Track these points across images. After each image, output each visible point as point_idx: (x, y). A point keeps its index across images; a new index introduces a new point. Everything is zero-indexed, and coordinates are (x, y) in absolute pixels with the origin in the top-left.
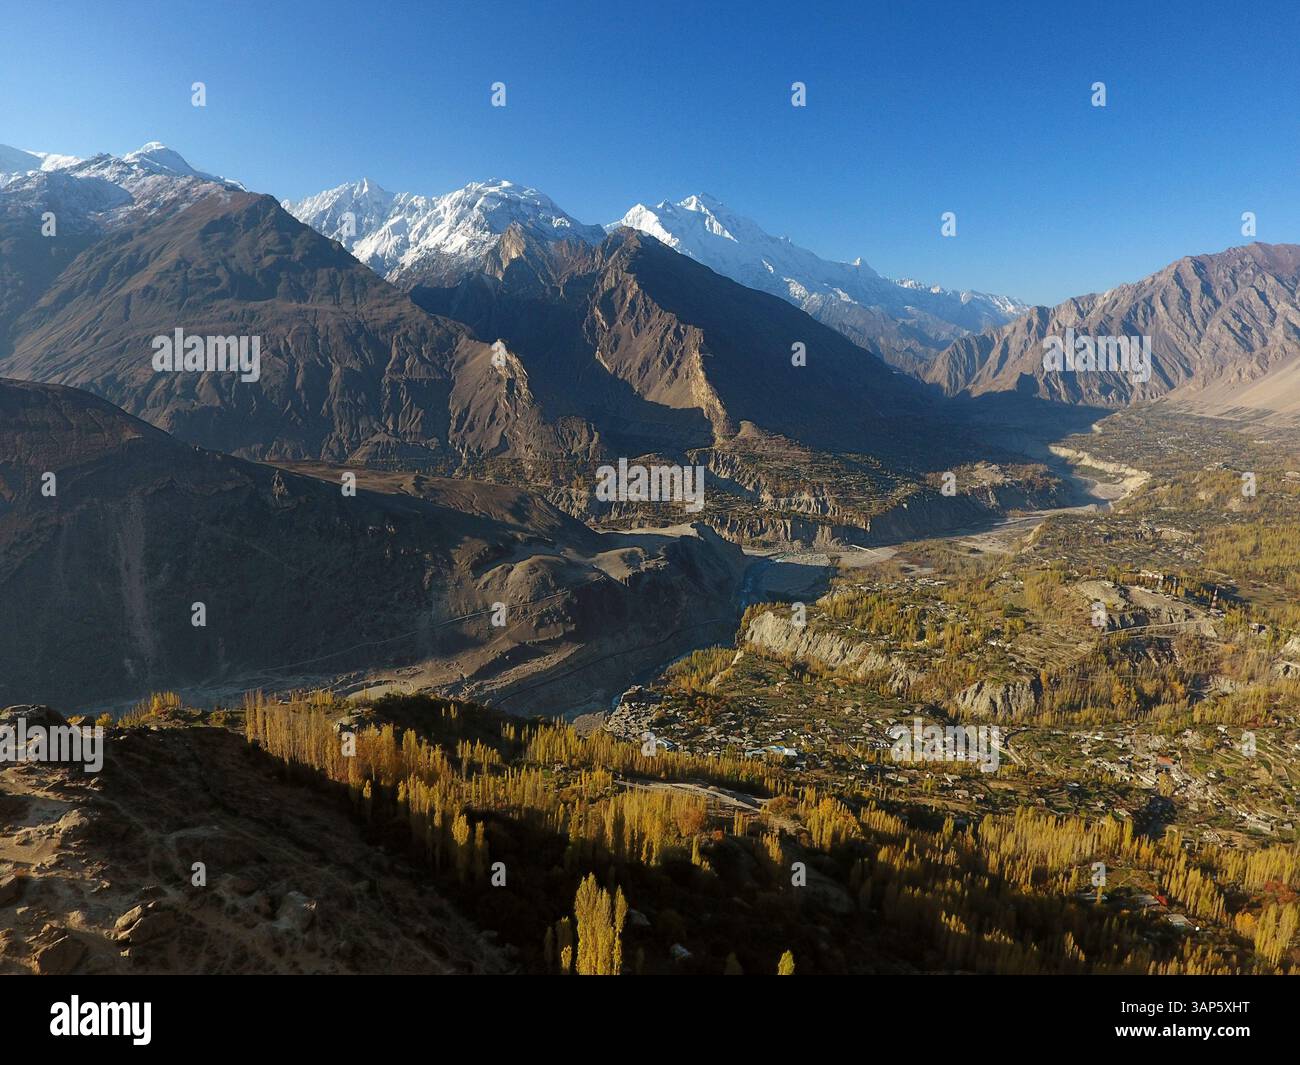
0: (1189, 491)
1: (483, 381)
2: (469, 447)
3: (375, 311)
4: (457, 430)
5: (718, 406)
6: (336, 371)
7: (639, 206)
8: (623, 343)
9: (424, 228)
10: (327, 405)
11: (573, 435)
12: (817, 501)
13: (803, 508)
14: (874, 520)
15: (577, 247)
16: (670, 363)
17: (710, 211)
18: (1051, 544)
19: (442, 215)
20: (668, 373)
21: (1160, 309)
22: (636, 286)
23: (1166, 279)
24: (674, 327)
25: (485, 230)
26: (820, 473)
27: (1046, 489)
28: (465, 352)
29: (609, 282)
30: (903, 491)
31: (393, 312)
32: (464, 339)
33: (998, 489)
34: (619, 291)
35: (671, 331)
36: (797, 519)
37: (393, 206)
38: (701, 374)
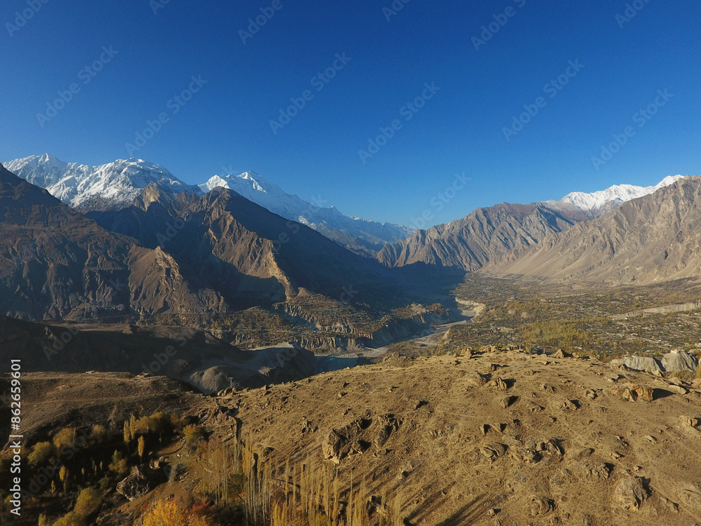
0: (505, 310)
1: (150, 270)
2: (144, 309)
3: (74, 230)
4: (135, 299)
5: (286, 280)
6: (51, 266)
7: (216, 176)
8: (227, 247)
9: (87, 183)
10: (46, 287)
11: (208, 299)
12: (345, 327)
13: (338, 331)
14: (374, 334)
15: (191, 196)
16: (255, 258)
17: (255, 180)
18: (457, 339)
19: (99, 176)
20: (255, 263)
21: (472, 231)
22: (232, 218)
23: (472, 217)
24: (256, 239)
25: (130, 185)
26: (343, 312)
27: (445, 314)
28: (136, 254)
29: (215, 215)
30: (384, 319)
31: (86, 231)
32: (134, 246)
33: (425, 315)
34: (222, 220)
35: (255, 241)
36: (337, 336)
37: (66, 170)
38: (275, 263)
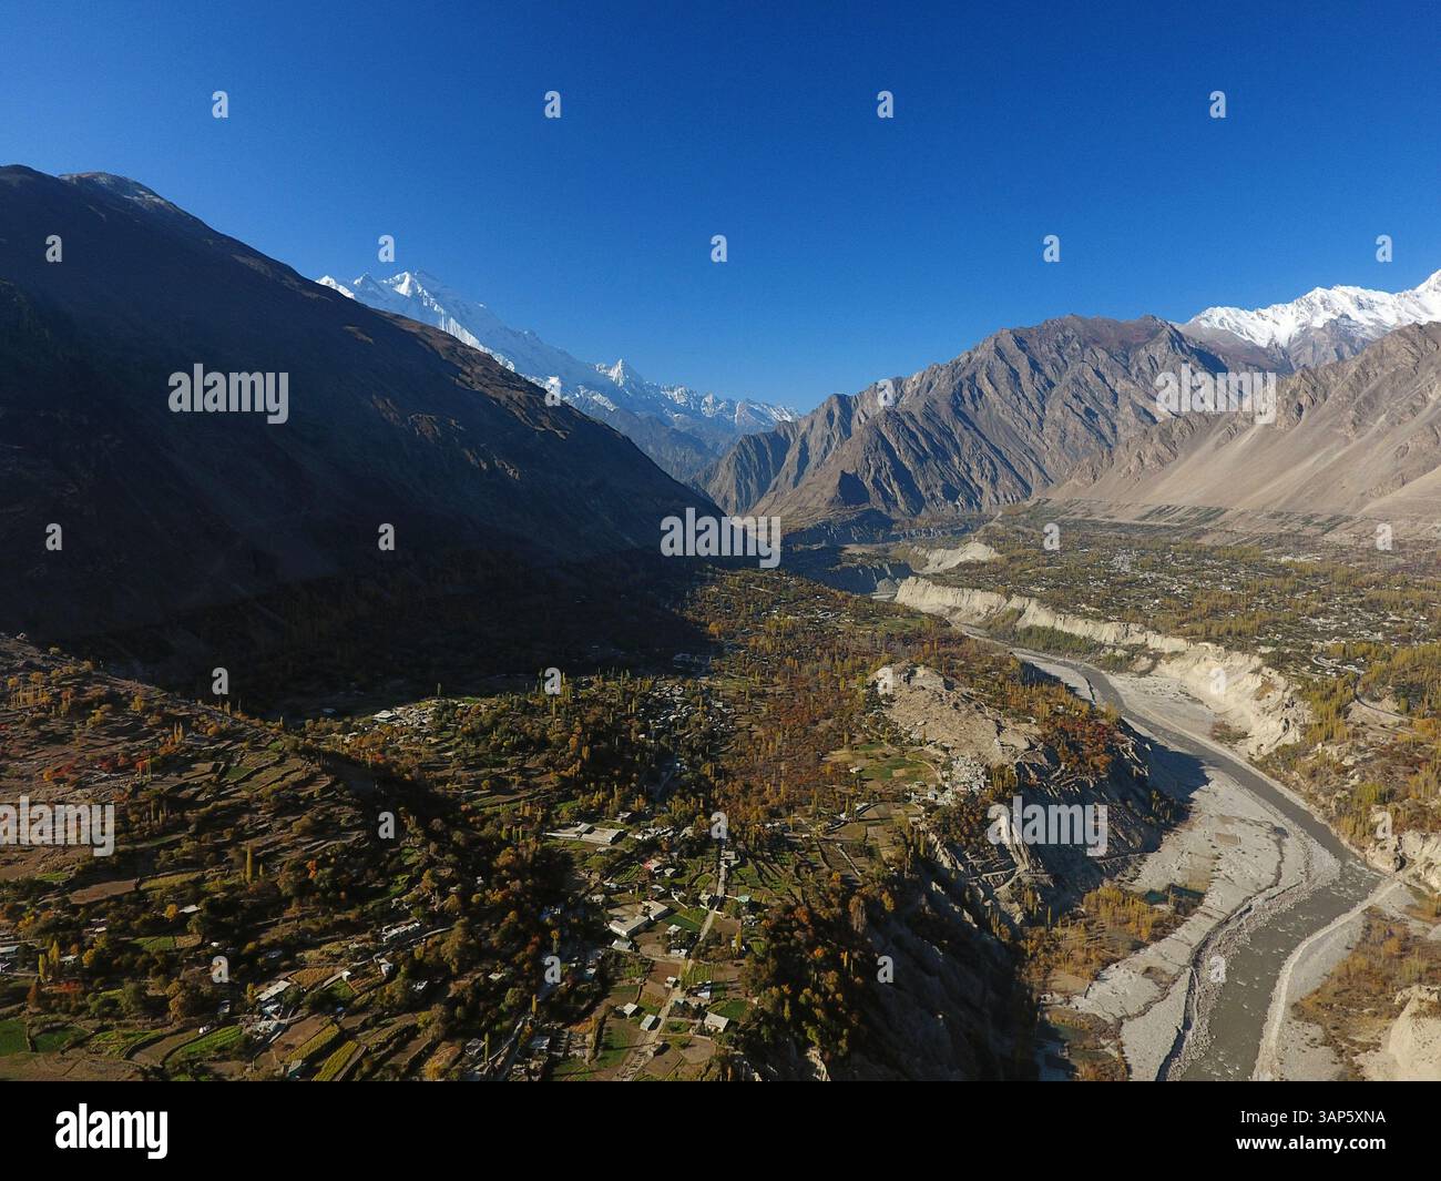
17: (429, 292)
21: (988, 389)
23: (986, 354)
